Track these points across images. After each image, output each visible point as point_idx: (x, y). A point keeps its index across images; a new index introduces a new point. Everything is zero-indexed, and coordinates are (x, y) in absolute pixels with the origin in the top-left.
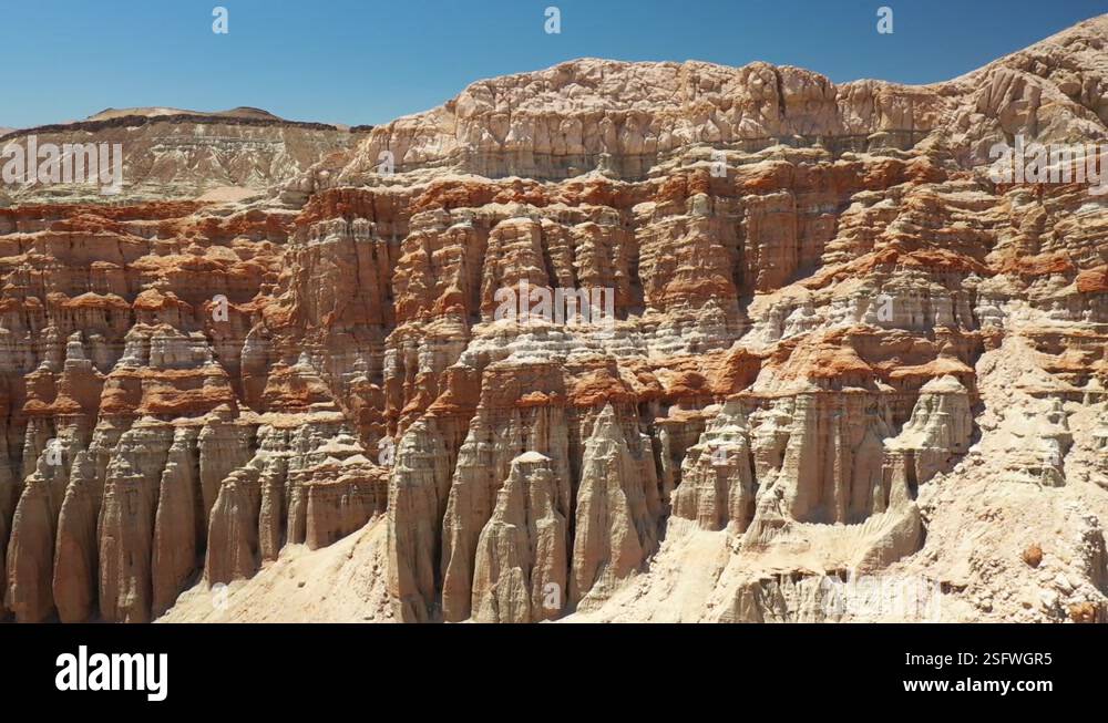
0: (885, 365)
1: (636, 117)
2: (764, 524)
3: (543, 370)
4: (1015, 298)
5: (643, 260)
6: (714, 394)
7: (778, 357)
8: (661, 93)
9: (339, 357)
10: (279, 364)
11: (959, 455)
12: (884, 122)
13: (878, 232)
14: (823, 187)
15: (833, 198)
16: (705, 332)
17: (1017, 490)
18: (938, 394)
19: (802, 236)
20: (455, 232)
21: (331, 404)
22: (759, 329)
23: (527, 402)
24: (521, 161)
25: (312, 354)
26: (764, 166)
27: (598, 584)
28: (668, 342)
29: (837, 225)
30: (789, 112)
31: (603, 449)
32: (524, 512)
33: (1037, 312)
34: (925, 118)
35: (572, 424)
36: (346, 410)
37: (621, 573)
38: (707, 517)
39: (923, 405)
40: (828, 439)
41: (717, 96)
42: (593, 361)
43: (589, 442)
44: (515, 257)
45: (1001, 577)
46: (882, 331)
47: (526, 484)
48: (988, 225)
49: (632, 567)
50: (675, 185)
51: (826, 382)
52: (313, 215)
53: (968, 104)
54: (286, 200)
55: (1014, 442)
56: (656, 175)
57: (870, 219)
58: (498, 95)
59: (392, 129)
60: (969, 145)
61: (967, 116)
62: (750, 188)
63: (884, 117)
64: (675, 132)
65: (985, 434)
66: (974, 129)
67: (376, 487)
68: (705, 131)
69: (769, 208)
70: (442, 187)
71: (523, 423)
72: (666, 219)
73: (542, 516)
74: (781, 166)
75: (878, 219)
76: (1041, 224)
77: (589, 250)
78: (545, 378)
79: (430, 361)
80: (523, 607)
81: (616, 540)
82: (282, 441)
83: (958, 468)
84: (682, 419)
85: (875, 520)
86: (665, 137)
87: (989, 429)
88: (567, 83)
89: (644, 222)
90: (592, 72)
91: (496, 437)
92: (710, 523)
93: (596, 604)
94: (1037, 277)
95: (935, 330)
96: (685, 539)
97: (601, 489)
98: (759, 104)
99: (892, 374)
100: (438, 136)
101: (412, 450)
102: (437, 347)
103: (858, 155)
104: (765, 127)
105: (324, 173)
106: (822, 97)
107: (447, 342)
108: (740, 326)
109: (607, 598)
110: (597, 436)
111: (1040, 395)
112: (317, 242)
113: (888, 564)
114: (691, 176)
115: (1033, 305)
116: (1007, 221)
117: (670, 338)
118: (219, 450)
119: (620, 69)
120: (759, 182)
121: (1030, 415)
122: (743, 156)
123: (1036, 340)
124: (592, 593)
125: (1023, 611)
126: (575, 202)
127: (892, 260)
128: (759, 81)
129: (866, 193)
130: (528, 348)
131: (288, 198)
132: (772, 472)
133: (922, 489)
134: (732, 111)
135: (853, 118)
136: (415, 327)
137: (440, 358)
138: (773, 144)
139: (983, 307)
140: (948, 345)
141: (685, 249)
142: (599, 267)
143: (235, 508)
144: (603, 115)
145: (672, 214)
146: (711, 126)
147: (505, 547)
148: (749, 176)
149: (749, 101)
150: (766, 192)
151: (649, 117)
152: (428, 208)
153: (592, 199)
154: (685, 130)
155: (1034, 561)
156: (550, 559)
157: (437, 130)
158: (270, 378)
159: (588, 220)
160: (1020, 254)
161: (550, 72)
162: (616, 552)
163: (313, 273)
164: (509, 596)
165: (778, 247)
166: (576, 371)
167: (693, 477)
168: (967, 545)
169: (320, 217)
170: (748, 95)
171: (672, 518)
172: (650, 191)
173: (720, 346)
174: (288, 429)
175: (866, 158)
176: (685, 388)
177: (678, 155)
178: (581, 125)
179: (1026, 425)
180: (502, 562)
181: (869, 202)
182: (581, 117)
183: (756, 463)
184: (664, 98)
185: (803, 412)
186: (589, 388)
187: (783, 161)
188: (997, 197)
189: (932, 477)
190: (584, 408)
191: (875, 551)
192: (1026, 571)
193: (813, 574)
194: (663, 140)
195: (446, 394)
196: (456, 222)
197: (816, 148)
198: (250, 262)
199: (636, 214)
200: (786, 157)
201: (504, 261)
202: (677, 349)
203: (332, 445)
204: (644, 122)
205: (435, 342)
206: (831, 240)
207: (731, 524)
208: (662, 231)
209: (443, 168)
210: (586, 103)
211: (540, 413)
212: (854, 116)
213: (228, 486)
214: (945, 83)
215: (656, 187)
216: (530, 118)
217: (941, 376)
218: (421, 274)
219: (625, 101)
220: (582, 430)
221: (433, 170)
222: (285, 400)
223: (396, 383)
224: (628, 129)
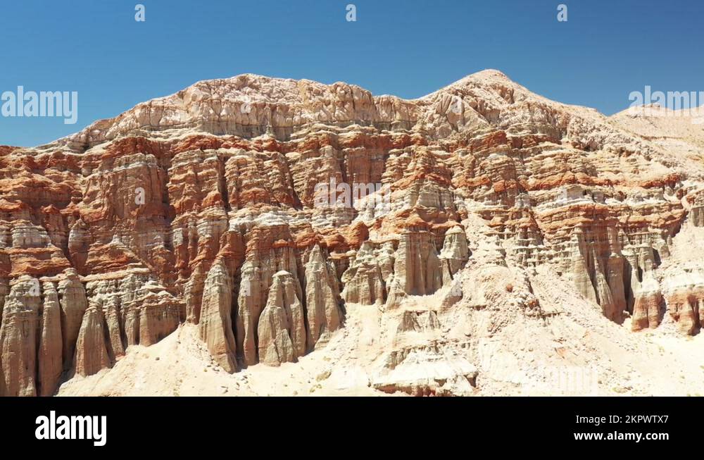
0: (430, 223)
1: (281, 107)
2: (396, 295)
3: (283, 228)
4: (467, 198)
5: (296, 182)
6: (350, 245)
7: (377, 225)
8: (291, 95)
9: (144, 235)
10: (96, 243)
11: (466, 262)
12: (398, 116)
13: (404, 169)
14: (377, 147)
15: (381, 151)
16: (338, 216)
17: (493, 269)
18: (454, 234)
19: (370, 171)
20: (211, 162)
21: (140, 264)
22: (362, 215)
23: (278, 244)
24: (230, 126)
25: (122, 235)
26: (352, 134)
27: (322, 335)
28: (320, 222)
29: (385, 165)
30: (356, 108)
31: (317, 267)
32: (284, 301)
33: (478, 203)
34: (414, 115)
35: (298, 256)
36: (150, 266)
37: (332, 330)
38: (365, 299)
39: (448, 240)
40: (415, 255)
41: (323, 98)
42: (303, 224)
43: (307, 265)
44: (249, 174)
45: (500, 298)
46: (426, 208)
47: (283, 287)
48: (450, 166)
49: (337, 325)
50: (313, 141)
51: (412, 229)
52: (118, 152)
53: (431, 110)
54: (72, 147)
55: (486, 253)
56: (294, 138)
57: (400, 162)
58: (212, 90)
59: (150, 105)
60: (435, 129)
61: (432, 115)
62: (347, 145)
63: (398, 113)
64: (302, 116)
65: (473, 252)
66: (436, 121)
67: (178, 308)
68: (319, 115)
69: (357, 155)
70: (196, 138)
71: (276, 257)
72: (309, 160)
73: (293, 303)
74: (360, 134)
75: (403, 162)
76: (474, 165)
77: (277, 174)
78: (284, 232)
79: (209, 231)
80: (291, 349)
81: (328, 312)
82: (114, 287)
83: (467, 265)
84: (339, 258)
85: (439, 292)
86: (297, 118)
87: (474, 250)
88: (244, 86)
89: (294, 162)
90: (255, 81)
91: (263, 264)
92: (367, 301)
93: (324, 345)
94: (475, 188)
95: (445, 208)
96: (356, 311)
97: (318, 287)
98: (343, 103)
99: (433, 227)
100: (177, 111)
101: (221, 273)
102: (214, 223)
103: (389, 132)
104: (348, 115)
105: (97, 131)
106: (369, 102)
107: (219, 220)
108: (353, 214)
109: (328, 341)
110: (313, 260)
111: (490, 235)
112: (123, 168)
113: (452, 305)
114: (320, 138)
115: (476, 200)
116: (458, 164)
117: (321, 220)
118: (75, 294)
119: (268, 81)
120: (352, 142)
121: (489, 243)
122: (339, 129)
123: (481, 213)
124: (321, 339)
125: (511, 306)
126: (261, 150)
127: (423, 177)
128: (343, 92)
129: (395, 150)
130: (272, 218)
131: (73, 146)
132: (391, 275)
133: (454, 276)
134: (331, 106)
135: (384, 113)
136: (194, 214)
137: (216, 229)
138: (352, 124)
139: (458, 201)
140: (451, 215)
141: (322, 174)
142: (282, 183)
143: (99, 325)
144: (265, 105)
145: (311, 157)
146: (323, 114)
147: (278, 319)
148: (345, 139)
149: (338, 102)
150: (355, 147)
151: (287, 107)
152: (190, 149)
153: (269, 148)
154: (307, 114)
155: (510, 290)
156: (299, 324)
157: (176, 108)
158: (89, 253)
159: (269, 159)
160: (467, 178)
161: (234, 79)
162: (329, 318)
163: (121, 186)
164: (283, 344)
165: (362, 175)
166: (295, 230)
167: (355, 281)
168: (481, 292)
169: (123, 153)
170: (337, 99)
171: (346, 304)
172: (292, 146)
173: (346, 223)
174: (117, 279)
175: (392, 133)
176: (337, 242)
177: (306, 127)
178: (256, 109)
179: (488, 247)
180: (277, 327)
181: (398, 154)
182: (255, 105)
183: (382, 272)
184: (293, 98)
185: (405, 243)
186: (304, 237)
187: (360, 132)
188: (450, 153)
189: (457, 271)
190: (303, 248)
191: (446, 299)
192: (508, 294)
193: (424, 312)
194: (296, 120)
195: (227, 246)
196: (208, 157)
197: (371, 127)
198: (63, 183)
199: (288, 158)
200: (361, 130)
201: (242, 176)
202: (326, 225)
203: (148, 285)
204: (285, 109)
205: (213, 220)
206: (383, 172)
207: (377, 301)
208: (308, 166)
209: (185, 129)
210: (256, 98)
211: (284, 250)
212: (384, 112)
213: (93, 311)
214: (419, 99)
215: (296, 144)
216: (232, 103)
217: (453, 227)
218: (193, 185)
219: (274, 98)
220: (302, 260)
221: (179, 130)
222: (105, 265)
223: (183, 247)
224: (278, 113)
